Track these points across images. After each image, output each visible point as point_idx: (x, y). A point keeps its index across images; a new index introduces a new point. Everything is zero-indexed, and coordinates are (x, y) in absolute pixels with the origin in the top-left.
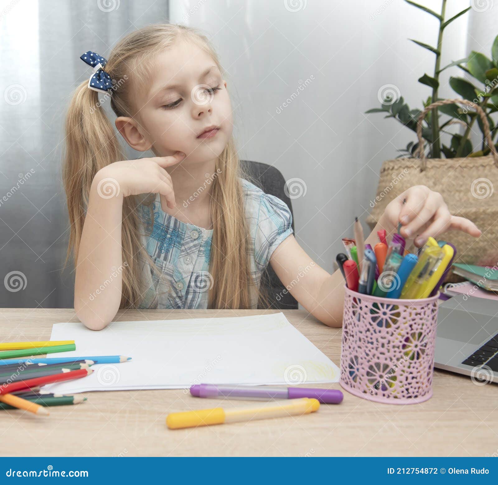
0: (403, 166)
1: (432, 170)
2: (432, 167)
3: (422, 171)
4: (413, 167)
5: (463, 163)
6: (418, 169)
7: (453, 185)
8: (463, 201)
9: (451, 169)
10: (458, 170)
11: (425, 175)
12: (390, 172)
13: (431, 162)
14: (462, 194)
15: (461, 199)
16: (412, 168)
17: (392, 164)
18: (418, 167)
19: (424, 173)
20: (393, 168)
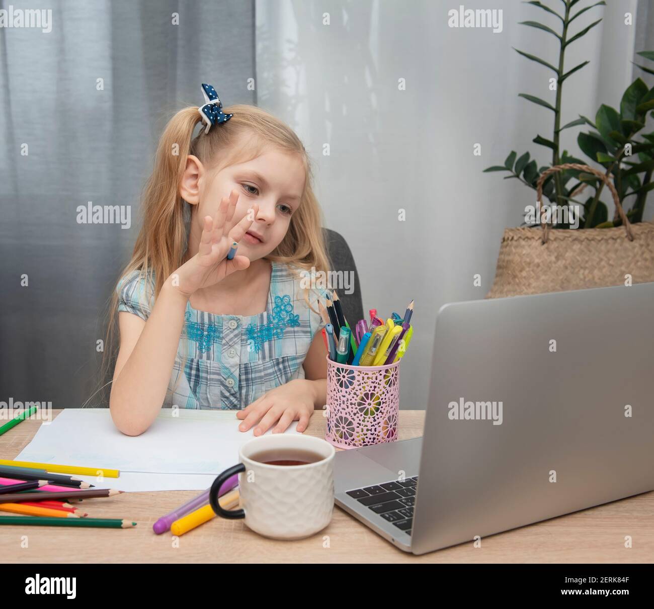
0: (523, 237)
1: (555, 243)
2: (556, 239)
3: (543, 243)
4: (533, 238)
5: (589, 235)
6: (540, 241)
7: (578, 261)
8: (587, 280)
9: (576, 242)
10: (584, 243)
11: (547, 248)
12: (509, 242)
13: (553, 233)
14: (587, 272)
15: (585, 278)
16: (532, 240)
17: (511, 234)
18: (540, 238)
19: (546, 245)
20: (513, 238)
